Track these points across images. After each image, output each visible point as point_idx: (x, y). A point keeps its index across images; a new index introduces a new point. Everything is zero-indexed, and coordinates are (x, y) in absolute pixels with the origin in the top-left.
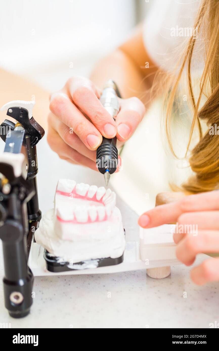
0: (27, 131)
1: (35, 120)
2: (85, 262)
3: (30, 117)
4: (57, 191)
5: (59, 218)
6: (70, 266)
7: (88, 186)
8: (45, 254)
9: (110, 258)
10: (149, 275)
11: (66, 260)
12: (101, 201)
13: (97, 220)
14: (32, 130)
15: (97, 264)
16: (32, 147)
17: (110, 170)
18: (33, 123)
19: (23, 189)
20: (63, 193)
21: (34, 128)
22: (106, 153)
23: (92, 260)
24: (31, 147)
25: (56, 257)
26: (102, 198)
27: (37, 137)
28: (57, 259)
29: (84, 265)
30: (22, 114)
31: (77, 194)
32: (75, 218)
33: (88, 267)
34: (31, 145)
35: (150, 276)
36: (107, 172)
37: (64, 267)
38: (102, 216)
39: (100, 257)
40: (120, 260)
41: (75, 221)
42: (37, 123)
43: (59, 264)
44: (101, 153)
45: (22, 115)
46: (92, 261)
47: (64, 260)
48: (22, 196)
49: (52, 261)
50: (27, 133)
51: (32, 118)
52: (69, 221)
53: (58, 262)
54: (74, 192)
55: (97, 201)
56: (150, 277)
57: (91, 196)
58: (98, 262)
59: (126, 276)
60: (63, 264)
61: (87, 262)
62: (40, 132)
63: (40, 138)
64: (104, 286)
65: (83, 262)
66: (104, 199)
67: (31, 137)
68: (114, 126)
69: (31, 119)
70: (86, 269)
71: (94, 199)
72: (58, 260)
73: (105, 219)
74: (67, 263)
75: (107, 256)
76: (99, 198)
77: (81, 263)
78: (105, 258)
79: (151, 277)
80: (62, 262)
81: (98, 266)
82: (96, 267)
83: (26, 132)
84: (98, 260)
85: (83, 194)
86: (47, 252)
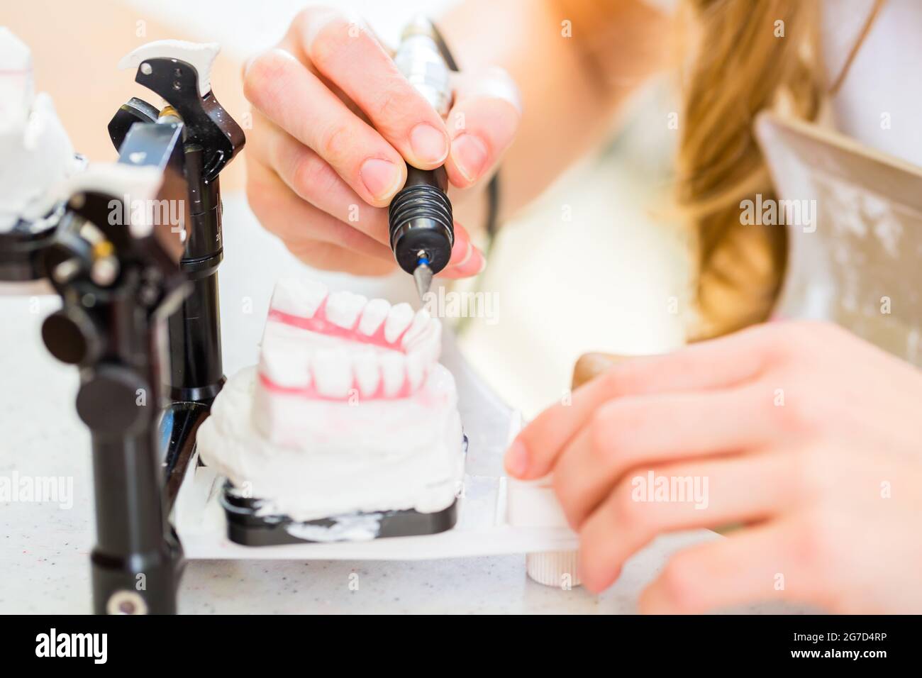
0: (193, 133)
1: (217, 102)
2: (338, 519)
3: (203, 91)
4: (273, 313)
5: (265, 381)
6: (294, 531)
7: (362, 299)
8: (223, 490)
9: (412, 510)
10: (533, 574)
11: (282, 511)
12: (397, 345)
13: (379, 393)
14: (206, 130)
15: (376, 527)
16: (206, 182)
17: (431, 261)
18: (211, 109)
19: (154, 274)
20: (288, 319)
21: (213, 122)
22: (420, 210)
23: (361, 513)
24: (202, 182)
25: (254, 500)
26: (402, 336)
27: (220, 151)
28: (256, 505)
29: (336, 528)
30: (178, 79)
31: (328, 323)
32: (313, 384)
33: (349, 534)
34: (203, 174)
35: (536, 579)
36: (423, 266)
37: (277, 532)
38: (393, 384)
39: (384, 508)
40: (444, 520)
41: (311, 391)
42: (223, 110)
43: (261, 519)
44: (405, 210)
45: (178, 83)
46: (360, 518)
47: (275, 508)
48: (150, 294)
49: (242, 511)
50: (193, 137)
51: (208, 94)
52: (294, 391)
53: (260, 514)
54: (320, 314)
55: (386, 344)
56: (537, 583)
57: (369, 328)
58: (380, 522)
59: (464, 575)
60: (274, 521)
61: (345, 521)
62: (229, 135)
63: (229, 156)
64: (397, 599)
65: (334, 520)
66: (406, 339)
67: (203, 151)
68: (440, 131)
69: (204, 97)
70: (341, 541)
71: (379, 338)
72: (259, 508)
73: (405, 392)
74: (286, 520)
75: (405, 506)
76: (391, 335)
77: (327, 522)
78: (400, 511)
79: (540, 581)
80: (272, 517)
81: (378, 535)
82: (371, 535)
83: (191, 136)
84: (379, 517)
85: (347, 323)
86: (229, 485)
